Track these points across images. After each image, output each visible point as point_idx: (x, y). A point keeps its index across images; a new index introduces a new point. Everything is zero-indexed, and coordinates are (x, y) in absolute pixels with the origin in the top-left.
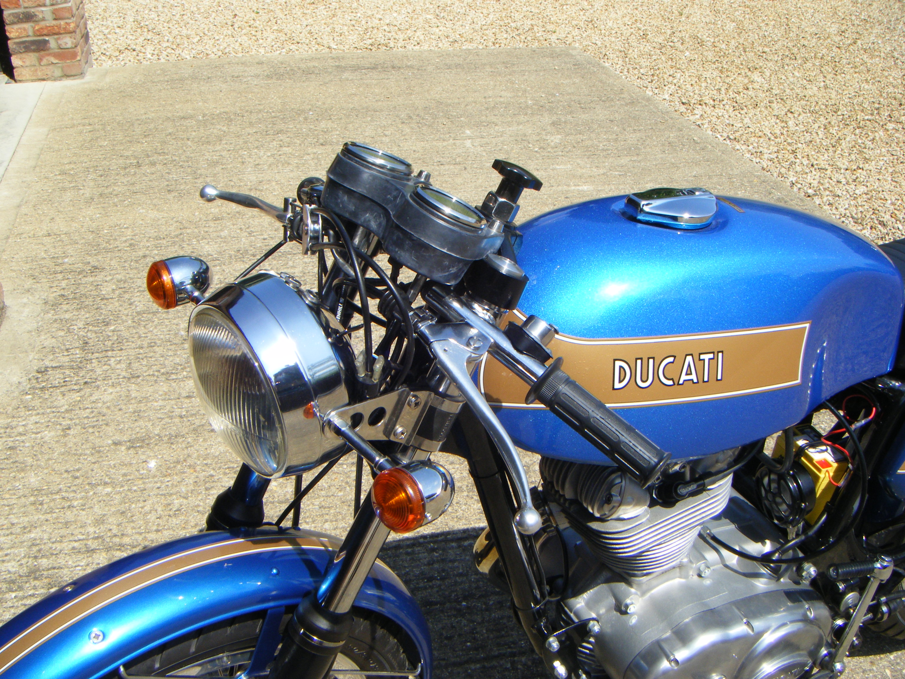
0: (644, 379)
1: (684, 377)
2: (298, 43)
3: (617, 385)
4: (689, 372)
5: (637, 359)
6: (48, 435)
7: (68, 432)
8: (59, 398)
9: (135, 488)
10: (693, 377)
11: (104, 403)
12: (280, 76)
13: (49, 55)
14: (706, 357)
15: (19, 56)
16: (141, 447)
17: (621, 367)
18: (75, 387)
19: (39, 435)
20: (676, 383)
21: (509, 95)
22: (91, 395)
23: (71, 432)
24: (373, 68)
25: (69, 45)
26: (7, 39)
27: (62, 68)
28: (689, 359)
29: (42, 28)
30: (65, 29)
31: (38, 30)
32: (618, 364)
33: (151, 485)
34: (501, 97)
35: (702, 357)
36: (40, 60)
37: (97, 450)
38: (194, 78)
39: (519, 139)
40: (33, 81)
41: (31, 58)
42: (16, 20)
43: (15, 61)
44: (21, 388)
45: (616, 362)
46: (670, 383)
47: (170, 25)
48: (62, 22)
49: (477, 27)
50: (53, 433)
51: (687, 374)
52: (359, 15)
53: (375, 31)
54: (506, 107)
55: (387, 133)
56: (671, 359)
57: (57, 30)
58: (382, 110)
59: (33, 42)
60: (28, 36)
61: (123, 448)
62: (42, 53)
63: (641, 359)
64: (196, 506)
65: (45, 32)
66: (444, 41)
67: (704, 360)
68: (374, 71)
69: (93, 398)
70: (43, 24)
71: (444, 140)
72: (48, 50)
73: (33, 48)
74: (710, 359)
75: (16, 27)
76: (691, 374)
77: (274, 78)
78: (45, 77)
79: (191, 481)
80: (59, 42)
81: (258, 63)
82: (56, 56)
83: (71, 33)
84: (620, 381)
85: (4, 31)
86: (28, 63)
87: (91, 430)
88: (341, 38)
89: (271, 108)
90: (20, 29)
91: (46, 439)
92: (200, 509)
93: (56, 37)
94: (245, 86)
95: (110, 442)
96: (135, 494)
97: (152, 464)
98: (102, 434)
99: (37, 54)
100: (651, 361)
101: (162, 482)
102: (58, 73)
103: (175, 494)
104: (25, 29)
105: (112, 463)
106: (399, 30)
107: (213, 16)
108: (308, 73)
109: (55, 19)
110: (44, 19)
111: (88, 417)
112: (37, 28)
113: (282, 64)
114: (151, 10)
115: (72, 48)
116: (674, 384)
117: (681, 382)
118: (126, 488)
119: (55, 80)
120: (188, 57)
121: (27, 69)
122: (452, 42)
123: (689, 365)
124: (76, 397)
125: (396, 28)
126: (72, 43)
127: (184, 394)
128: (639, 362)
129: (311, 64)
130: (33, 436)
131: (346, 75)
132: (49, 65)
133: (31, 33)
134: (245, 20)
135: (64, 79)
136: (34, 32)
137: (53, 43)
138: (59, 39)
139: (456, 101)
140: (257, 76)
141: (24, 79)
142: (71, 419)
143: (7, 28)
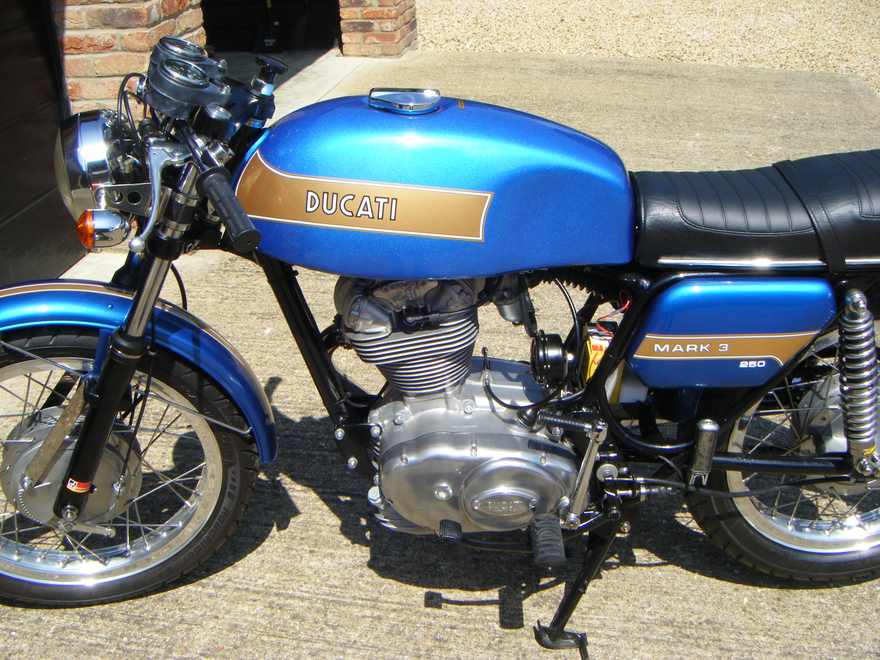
0: (329, 207)
1: (361, 212)
2: (600, 48)
3: (309, 209)
4: (366, 209)
5: (324, 193)
6: (210, 300)
7: (224, 301)
8: (233, 279)
9: (246, 343)
10: (369, 213)
11: (262, 286)
12: (561, 72)
13: (372, 35)
14: (382, 201)
15: (348, 34)
16: (268, 319)
17: (312, 197)
18: (248, 273)
19: (204, 300)
20: (355, 215)
21: (760, 109)
22: (256, 280)
23: (226, 301)
24: (650, 75)
25: (389, 29)
26: (340, 19)
27: (382, 48)
28: (366, 199)
29: (369, 13)
30: (387, 15)
31: (365, 14)
32: (310, 194)
33: (257, 344)
34: (750, 110)
35: (378, 200)
36: (365, 39)
37: (236, 316)
38: (488, 67)
39: (740, 145)
40: (357, 56)
41: (358, 37)
42: (348, 4)
43: (345, 38)
44: (212, 268)
45: (309, 193)
46: (350, 214)
47: (502, 25)
48: (386, 9)
49: (774, 50)
50: (214, 300)
51: (363, 210)
52: (672, 30)
53: (677, 44)
54: (748, 119)
55: (623, 127)
56: (352, 197)
57: (381, 16)
58: (632, 109)
59: (361, 24)
60: (357, 18)
61: (255, 317)
62: (367, 33)
63: (328, 193)
64: (279, 362)
65: (371, 16)
66: (734, 60)
67: (379, 202)
68: (649, 77)
69: (255, 283)
70: (369, 9)
71: (670, 139)
72: (372, 31)
73: (360, 28)
74: (384, 203)
75: (348, 10)
76: (367, 210)
77: (556, 74)
78: (367, 54)
79: (287, 347)
80: (382, 25)
81: (550, 61)
82: (378, 37)
83: (392, 18)
84: (311, 207)
85: (339, 13)
86: (354, 41)
87: (240, 302)
88: (642, 48)
89: (536, 97)
90: (351, 11)
91: (207, 303)
92: (281, 364)
93: (379, 21)
94: (527, 77)
95: (249, 312)
96: (243, 347)
97: (268, 331)
98: (246, 306)
99: (362, 34)
100: (335, 196)
101: (266, 343)
102: (378, 51)
103: (270, 352)
104: (355, 13)
105: (241, 325)
106: (700, 46)
107: (542, 20)
108: (588, 72)
109: (380, 6)
110: (371, 5)
111: (244, 294)
112: (365, 12)
113: (571, 63)
114: (494, 10)
115: (392, 31)
116: (353, 216)
117: (359, 215)
118: (240, 342)
119: (375, 57)
120: (499, 51)
121: (354, 46)
122: (742, 61)
123: (366, 204)
124: (245, 279)
125: (698, 44)
126: (392, 27)
127: (322, 290)
128: (326, 195)
129: (596, 66)
130: (200, 299)
131: (622, 78)
132: (371, 44)
133: (359, 16)
134: (568, 25)
135: (383, 57)
136: (362, 15)
137: (376, 26)
138: (381, 23)
139: (706, 109)
140: (542, 70)
141: (350, 53)
142: (232, 293)
143: (341, 10)
